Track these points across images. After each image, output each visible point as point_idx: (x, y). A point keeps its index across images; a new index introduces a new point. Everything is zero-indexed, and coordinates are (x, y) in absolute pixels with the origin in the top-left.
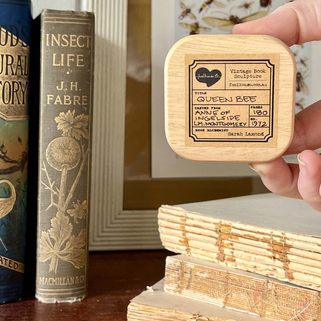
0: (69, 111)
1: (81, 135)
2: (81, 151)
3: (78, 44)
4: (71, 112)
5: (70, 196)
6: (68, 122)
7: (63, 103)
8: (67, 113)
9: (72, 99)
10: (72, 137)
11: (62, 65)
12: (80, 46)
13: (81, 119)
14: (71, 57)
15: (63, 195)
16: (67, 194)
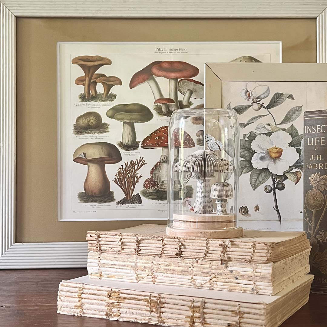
0: (317, 173)
1: (324, 189)
2: (325, 199)
3: (321, 131)
4: (318, 174)
5: (318, 227)
6: (316, 180)
7: (313, 168)
8: (315, 175)
9: (318, 166)
10: (318, 190)
11: (313, 145)
12: (322, 132)
13: (324, 178)
14: (317, 140)
15: (314, 226)
16: (316, 225)
